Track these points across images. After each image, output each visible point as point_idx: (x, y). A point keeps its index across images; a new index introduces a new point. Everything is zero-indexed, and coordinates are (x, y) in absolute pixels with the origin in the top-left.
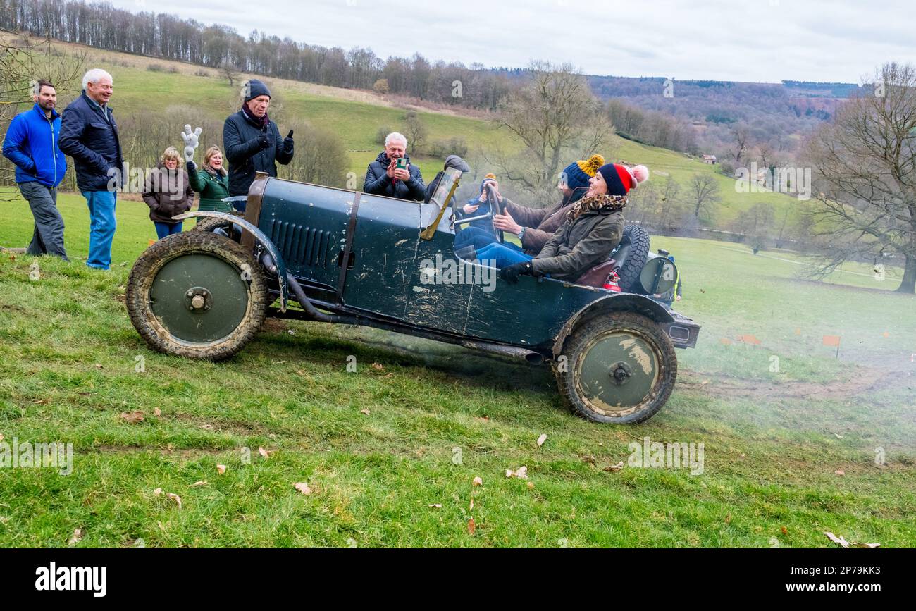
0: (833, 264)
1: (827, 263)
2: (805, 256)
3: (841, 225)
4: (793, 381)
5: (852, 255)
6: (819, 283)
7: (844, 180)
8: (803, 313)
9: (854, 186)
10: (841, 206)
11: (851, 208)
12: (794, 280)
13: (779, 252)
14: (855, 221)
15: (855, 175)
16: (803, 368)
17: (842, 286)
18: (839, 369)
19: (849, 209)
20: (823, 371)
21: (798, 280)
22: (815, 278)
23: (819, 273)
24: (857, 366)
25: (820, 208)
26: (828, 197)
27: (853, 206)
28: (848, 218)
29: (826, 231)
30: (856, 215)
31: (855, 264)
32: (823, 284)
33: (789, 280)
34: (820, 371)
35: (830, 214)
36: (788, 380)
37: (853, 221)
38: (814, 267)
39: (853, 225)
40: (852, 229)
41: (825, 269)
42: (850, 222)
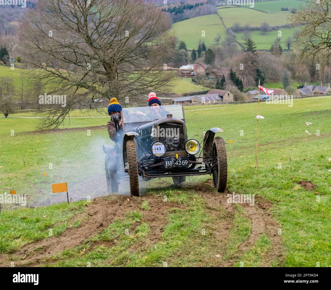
0: (63, 114)
1: (59, 115)
2: (42, 112)
3: (61, 85)
4: (29, 244)
5: (74, 105)
6: (56, 130)
7: (55, 51)
8: (48, 157)
9: (63, 54)
10: (58, 70)
11: (65, 71)
12: (38, 132)
13: (23, 112)
14: (70, 80)
15: (62, 45)
16: (38, 224)
17: (72, 129)
18: (71, 215)
19: (64, 72)
20: (57, 222)
21: (41, 131)
22: (52, 127)
23: (54, 123)
24: (86, 205)
25: (44, 74)
26: (47, 66)
27: (66, 69)
28: (65, 78)
29: (52, 91)
30: (70, 76)
31: (77, 111)
32: (60, 130)
33: (34, 132)
34: (53, 223)
35: (52, 78)
36: (23, 244)
37: (68, 80)
38: (49, 119)
39: (69, 83)
40: (69, 86)
41: (58, 119)
42: (67, 81)
